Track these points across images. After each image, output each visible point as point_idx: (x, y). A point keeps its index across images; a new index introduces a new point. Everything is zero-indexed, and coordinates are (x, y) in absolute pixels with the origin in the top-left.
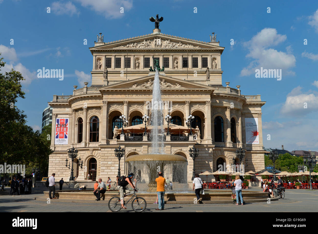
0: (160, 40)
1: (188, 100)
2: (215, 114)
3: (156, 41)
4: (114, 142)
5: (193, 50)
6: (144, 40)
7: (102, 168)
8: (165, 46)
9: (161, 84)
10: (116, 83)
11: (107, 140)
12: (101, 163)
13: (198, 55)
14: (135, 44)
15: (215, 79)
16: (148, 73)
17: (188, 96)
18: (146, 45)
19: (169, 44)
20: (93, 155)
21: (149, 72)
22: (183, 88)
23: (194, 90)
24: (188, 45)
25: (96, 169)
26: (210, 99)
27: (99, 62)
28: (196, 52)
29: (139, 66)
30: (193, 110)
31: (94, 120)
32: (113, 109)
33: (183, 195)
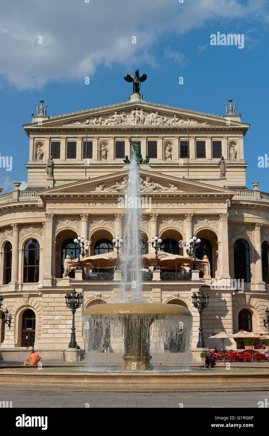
0: (141, 112)
1: (189, 212)
2: (235, 236)
3: (135, 114)
4: (64, 282)
5: (197, 129)
6: (116, 112)
7: (44, 327)
8: (150, 122)
9: (144, 185)
10: (68, 182)
11: (53, 280)
12: (43, 318)
13: (206, 137)
14: (100, 119)
15: (234, 177)
16: (121, 167)
17: (189, 205)
18: (119, 121)
19: (156, 118)
20: (29, 304)
21: (123, 165)
22: (181, 192)
23: (200, 195)
24: (189, 121)
25: (34, 328)
26: (227, 210)
27: (39, 149)
28: (202, 132)
29: (106, 155)
30: (198, 228)
31: (31, 246)
32: (63, 226)
33: (186, 376)
